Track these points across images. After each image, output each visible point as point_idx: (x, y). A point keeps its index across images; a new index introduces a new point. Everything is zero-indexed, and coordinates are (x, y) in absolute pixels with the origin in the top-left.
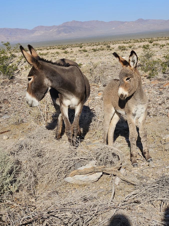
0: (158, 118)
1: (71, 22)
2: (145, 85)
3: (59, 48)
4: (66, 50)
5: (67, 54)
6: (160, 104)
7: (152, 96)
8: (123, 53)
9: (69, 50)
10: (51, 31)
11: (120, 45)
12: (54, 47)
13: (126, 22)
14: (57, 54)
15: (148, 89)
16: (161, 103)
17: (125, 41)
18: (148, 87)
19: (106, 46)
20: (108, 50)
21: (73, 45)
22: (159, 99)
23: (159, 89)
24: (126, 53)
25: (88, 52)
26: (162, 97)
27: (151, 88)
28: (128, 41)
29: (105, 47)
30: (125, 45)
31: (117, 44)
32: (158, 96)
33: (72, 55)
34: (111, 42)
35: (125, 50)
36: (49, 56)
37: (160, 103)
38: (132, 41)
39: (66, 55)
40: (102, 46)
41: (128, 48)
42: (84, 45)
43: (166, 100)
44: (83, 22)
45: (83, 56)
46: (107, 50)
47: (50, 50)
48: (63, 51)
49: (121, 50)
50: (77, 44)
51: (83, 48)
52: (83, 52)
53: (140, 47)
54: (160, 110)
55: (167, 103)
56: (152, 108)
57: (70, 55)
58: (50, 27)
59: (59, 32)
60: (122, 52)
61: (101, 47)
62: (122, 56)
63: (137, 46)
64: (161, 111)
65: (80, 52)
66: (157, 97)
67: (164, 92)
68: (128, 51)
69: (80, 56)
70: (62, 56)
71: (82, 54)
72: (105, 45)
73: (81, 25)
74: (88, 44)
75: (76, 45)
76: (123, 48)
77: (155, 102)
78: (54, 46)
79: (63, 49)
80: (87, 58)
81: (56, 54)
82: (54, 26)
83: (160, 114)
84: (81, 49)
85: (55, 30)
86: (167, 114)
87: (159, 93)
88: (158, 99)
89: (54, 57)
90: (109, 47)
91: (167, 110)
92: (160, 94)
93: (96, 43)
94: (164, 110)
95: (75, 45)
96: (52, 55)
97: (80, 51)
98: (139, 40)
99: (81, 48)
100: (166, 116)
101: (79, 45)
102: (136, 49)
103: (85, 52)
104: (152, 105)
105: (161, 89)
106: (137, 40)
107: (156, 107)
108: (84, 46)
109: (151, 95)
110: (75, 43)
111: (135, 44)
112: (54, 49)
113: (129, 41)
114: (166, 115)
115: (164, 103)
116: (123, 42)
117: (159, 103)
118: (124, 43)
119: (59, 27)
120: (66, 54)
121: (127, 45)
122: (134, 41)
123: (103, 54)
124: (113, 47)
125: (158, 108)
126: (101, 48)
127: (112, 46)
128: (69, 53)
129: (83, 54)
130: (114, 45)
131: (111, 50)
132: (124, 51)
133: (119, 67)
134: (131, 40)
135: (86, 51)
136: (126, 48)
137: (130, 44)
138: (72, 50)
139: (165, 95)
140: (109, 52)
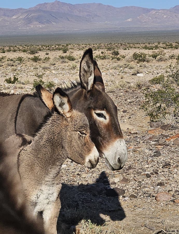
0: (138, 201)
1: (53, 4)
2: (135, 135)
3: (24, 51)
4: (37, 55)
5: (38, 63)
6: (148, 176)
7: (138, 159)
8: (141, 66)
9: (41, 55)
10: (14, 17)
11: (138, 51)
12: (16, 49)
13: (152, 9)
14: (19, 62)
15: (137, 144)
16: (152, 174)
17: (149, 44)
18: (138, 140)
19: (112, 51)
20: (113, 59)
21: (53, 46)
22: (150, 165)
23: (156, 146)
24: (145, 67)
25: (76, 61)
26: (156, 161)
27: (143, 142)
28: (153, 45)
29: (108, 53)
30: (146, 52)
31: (133, 49)
32: (151, 158)
33: (47, 65)
34: (121, 44)
35: (144, 61)
36: (3, 64)
37: (149, 173)
38: (161, 45)
39: (35, 64)
40: (103, 51)
41: (151, 58)
42: (72, 47)
43: (162, 168)
44: (74, 5)
45: (66, 68)
46: (111, 58)
47: (8, 53)
48: (32, 56)
49: (137, 61)
50: (59, 45)
51: (68, 54)
52: (67, 60)
53: (173, 57)
54: (146, 187)
55: (162, 173)
56: (133, 182)
57: (43, 65)
58: (12, 11)
59: (29, 21)
60: (139, 65)
61: (102, 53)
62: (138, 73)
63: (167, 56)
64: (146, 189)
65: (61, 60)
66: (147, 161)
67: (164, 151)
68: (150, 64)
69: (61, 67)
70: (28, 65)
71: (64, 64)
72: (109, 49)
73: (70, 9)
74: (79, 45)
75: (57, 46)
76: (141, 58)
77: (140, 170)
78: (18, 47)
79: (32, 53)
80: (72, 72)
81: (17, 60)
82: (21, 9)
83: (144, 194)
84: (64, 55)
85: (21, 17)
86: (156, 195)
87: (155, 152)
88: (147, 166)
89: (13, 67)
90: (117, 54)
91: (159, 187)
92: (154, 156)
93: (95, 45)
94: (152, 188)
95: (55, 46)
96: (9, 62)
97: (62, 58)
98: (174, 44)
99: (65, 52)
100: (154, 198)
101: (63, 46)
102: (164, 61)
103: (70, 60)
104: (133, 175)
105: (160, 146)
106: (171, 45)
107: (140, 180)
108: (71, 50)
109: (138, 156)
110: (56, 43)
111: (165, 51)
112: (15, 51)
113: (156, 44)
114: (153, 196)
115: (157, 173)
116: (144, 45)
117: (146, 173)
118: (146, 48)
119: (29, 11)
120: (36, 62)
121: (150, 52)
122: (164, 45)
123: (104, 66)
124: (124, 54)
125: (143, 182)
126: (101, 55)
127: (122, 52)
128: (41, 61)
129: (67, 64)
130: (127, 51)
131: (119, 59)
132: (141, 63)
133: (122, 94)
134: (159, 43)
135: (73, 59)
136: (147, 57)
137: (156, 51)
138: (47, 56)
139: (162, 159)
140: (114, 63)
